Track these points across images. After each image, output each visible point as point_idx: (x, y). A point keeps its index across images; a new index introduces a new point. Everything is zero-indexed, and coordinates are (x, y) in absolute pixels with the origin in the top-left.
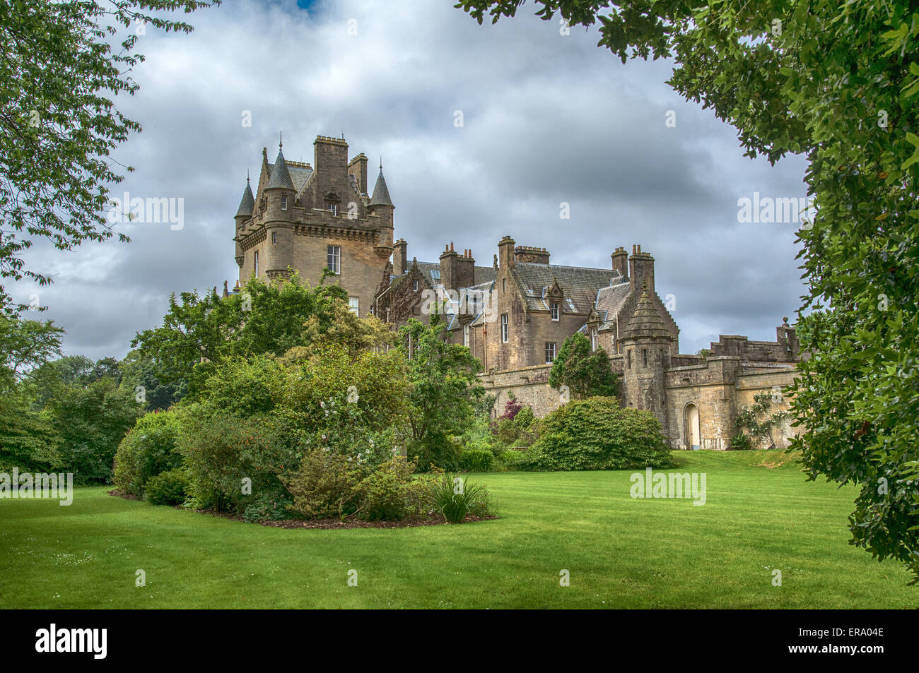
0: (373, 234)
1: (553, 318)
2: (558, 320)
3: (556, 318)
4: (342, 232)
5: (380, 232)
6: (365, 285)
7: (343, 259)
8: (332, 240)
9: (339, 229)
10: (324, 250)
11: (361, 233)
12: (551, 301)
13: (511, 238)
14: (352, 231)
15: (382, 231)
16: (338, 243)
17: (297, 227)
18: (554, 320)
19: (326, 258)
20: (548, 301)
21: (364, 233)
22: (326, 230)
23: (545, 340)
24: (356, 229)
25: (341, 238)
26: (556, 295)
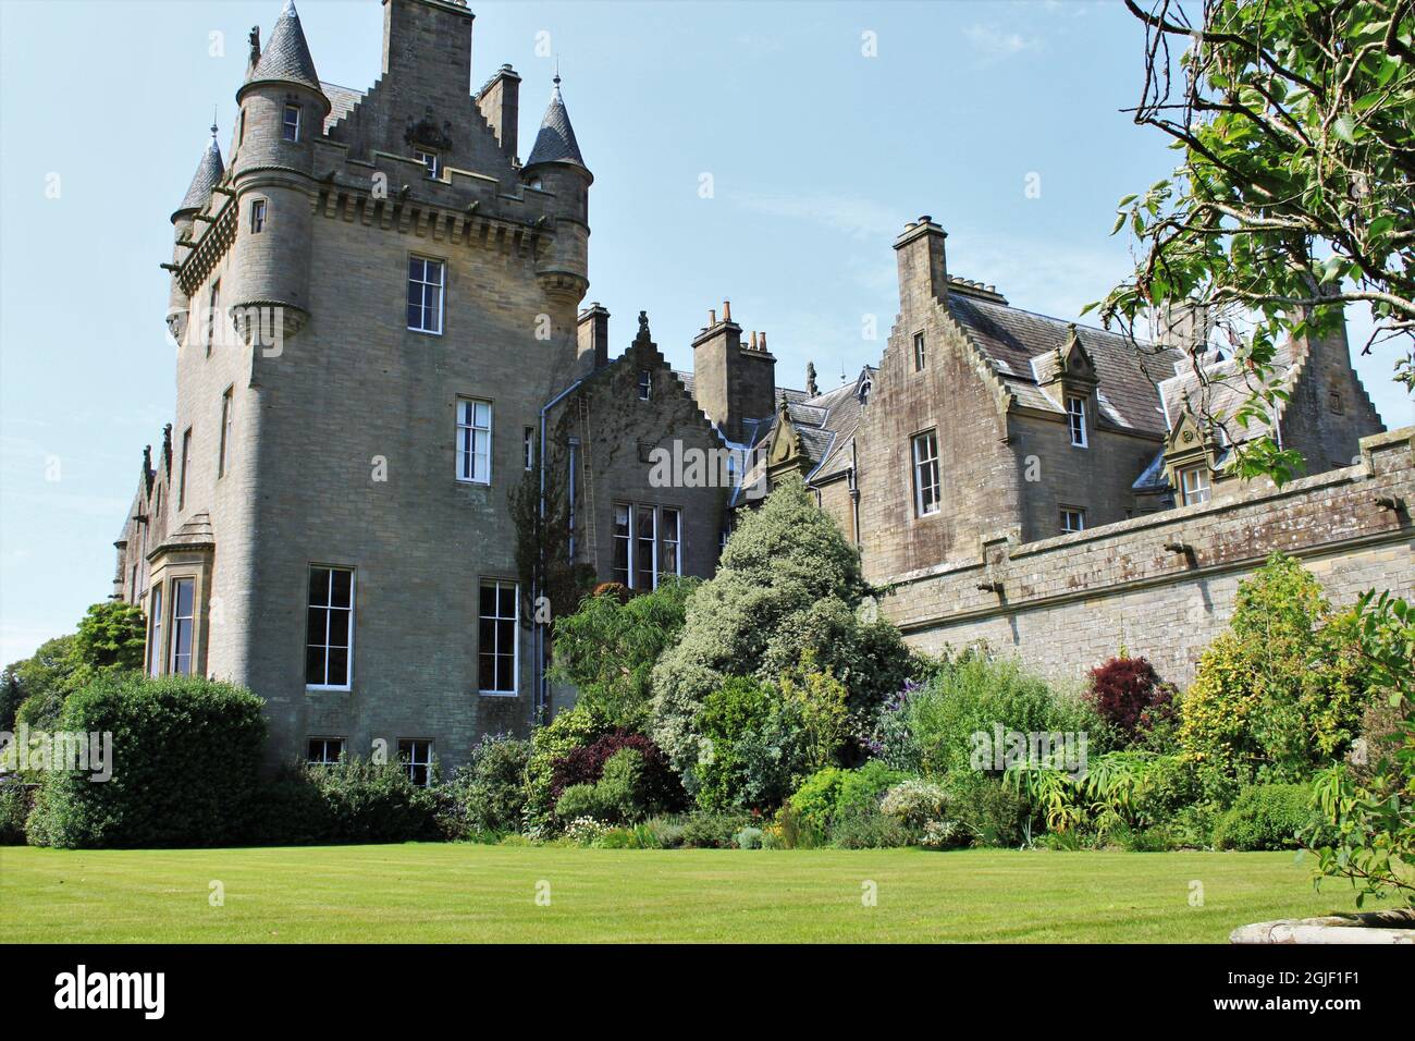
0: (534, 238)
1: (1072, 438)
2: (1085, 445)
3: (1080, 439)
4: (450, 221)
5: (554, 232)
6: (510, 371)
7: (453, 294)
8: (421, 241)
9: (443, 213)
10: (399, 265)
11: (501, 232)
12: (1067, 388)
14: (479, 220)
15: (560, 230)
16: (439, 251)
17: (324, 196)
19: (404, 288)
20: (1058, 387)
21: (511, 229)
22: (407, 210)
23: (1058, 499)
24: (488, 217)
25: (447, 239)
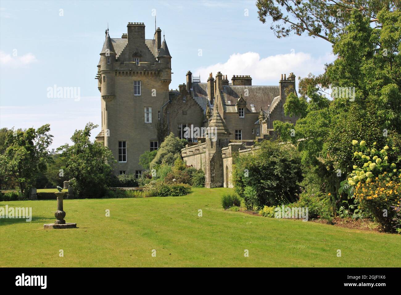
0: (158, 73)
1: (240, 115)
2: (243, 117)
3: (242, 115)
4: (141, 73)
5: (162, 71)
6: (155, 100)
7: (143, 87)
8: (136, 77)
9: (139, 72)
10: (132, 83)
11: (151, 73)
13: (221, 73)
14: (147, 72)
15: (164, 71)
16: (139, 79)
17: (116, 73)
18: (241, 117)
19: (133, 87)
20: (237, 107)
21: (153, 72)
22: (132, 73)
23: (235, 128)
24: (149, 71)
25: (141, 76)
26: (242, 103)
